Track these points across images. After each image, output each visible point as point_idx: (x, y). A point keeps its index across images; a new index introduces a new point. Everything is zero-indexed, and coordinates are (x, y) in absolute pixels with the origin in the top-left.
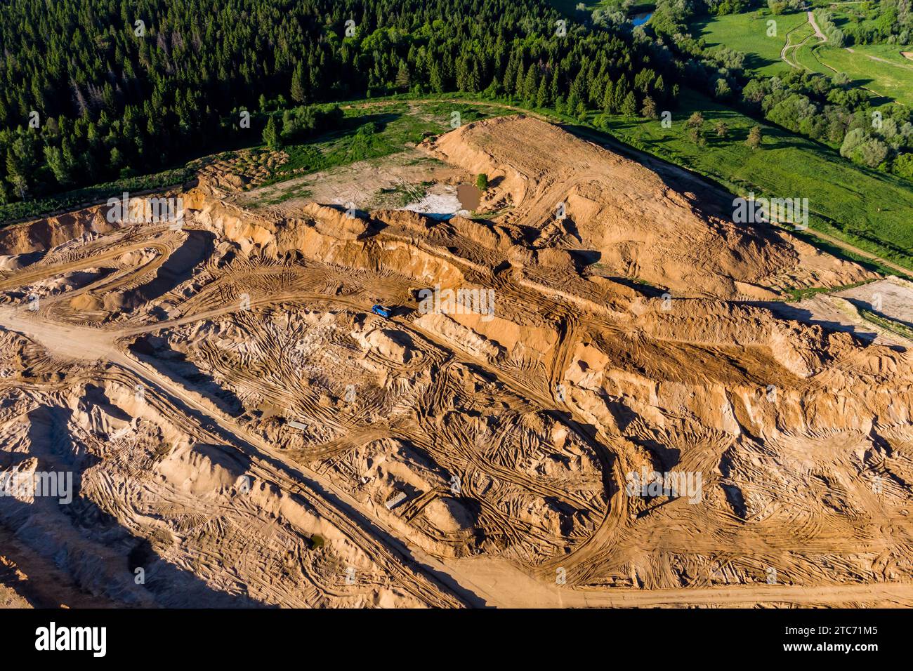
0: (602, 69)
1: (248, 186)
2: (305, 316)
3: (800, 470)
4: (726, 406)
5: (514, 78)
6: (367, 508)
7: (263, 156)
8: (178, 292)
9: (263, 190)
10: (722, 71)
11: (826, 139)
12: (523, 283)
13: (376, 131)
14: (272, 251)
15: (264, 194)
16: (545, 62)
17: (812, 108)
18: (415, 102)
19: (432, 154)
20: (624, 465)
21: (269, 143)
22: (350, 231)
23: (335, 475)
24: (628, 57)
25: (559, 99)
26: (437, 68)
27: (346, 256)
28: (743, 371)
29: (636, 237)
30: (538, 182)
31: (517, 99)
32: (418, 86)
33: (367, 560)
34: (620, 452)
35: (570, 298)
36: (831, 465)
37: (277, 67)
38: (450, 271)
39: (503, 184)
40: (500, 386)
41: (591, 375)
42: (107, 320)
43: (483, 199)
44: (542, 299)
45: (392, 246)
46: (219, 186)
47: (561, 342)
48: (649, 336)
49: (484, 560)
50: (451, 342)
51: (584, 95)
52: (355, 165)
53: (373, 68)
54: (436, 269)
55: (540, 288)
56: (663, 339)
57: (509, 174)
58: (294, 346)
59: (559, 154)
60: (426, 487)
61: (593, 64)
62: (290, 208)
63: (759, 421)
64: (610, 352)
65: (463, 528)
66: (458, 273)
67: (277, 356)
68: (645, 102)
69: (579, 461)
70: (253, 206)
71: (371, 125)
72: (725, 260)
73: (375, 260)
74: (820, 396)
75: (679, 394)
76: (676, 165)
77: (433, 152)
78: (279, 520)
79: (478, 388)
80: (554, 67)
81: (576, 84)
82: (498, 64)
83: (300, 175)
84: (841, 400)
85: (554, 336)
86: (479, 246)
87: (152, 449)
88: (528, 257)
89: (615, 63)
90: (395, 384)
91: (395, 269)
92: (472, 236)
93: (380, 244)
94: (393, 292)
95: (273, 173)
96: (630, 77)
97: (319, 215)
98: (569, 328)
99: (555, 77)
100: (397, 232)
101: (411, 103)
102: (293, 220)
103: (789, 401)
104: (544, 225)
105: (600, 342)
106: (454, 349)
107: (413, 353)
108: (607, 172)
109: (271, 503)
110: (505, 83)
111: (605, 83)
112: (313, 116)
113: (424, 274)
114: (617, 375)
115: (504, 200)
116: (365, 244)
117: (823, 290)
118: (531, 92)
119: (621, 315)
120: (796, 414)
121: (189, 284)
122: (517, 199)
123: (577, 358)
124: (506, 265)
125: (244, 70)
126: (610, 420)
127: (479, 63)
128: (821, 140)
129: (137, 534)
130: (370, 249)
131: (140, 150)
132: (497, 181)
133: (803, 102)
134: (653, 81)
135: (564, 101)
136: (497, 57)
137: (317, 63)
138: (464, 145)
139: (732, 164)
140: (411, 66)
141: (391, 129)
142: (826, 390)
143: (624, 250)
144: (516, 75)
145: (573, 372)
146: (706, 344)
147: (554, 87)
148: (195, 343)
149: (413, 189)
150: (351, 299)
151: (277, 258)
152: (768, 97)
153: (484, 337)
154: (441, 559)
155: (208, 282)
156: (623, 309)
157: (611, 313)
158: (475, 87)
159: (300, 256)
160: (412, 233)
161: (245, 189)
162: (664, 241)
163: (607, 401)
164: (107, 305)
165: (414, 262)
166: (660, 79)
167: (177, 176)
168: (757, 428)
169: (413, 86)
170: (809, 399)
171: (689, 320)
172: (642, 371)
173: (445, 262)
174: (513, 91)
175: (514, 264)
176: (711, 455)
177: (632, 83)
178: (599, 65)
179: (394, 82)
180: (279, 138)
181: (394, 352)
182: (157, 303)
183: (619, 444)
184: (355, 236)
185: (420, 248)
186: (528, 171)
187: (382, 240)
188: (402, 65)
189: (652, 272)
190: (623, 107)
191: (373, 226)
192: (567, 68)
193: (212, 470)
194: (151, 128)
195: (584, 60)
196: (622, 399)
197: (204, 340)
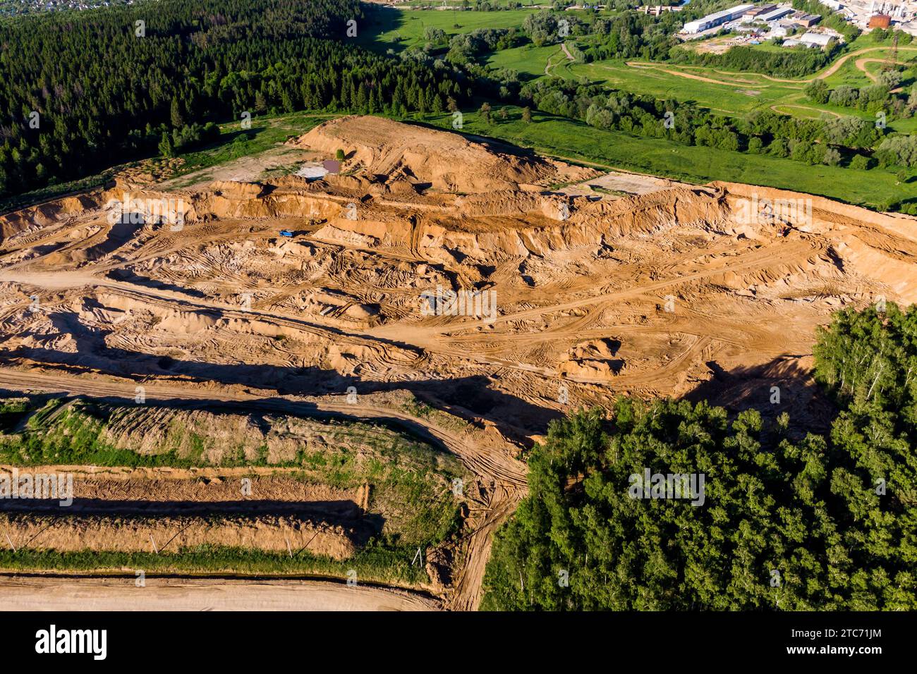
0: (414, 82)
1: (159, 180)
2: (231, 246)
3: (563, 264)
4: (519, 241)
5: (349, 95)
6: (308, 318)
7: (164, 163)
8: (128, 246)
9: (172, 181)
10: (503, 82)
11: (578, 116)
12: (382, 203)
13: (249, 139)
14: (193, 216)
15: (174, 183)
16: (370, 81)
17: (566, 97)
18: (274, 120)
19: (298, 146)
20: (463, 276)
21: (165, 154)
22: (250, 193)
23: (282, 309)
24: (431, 74)
25: (385, 106)
26: (287, 93)
27: (250, 210)
28: (527, 223)
29: (453, 170)
30: (381, 150)
31: (353, 110)
32: (274, 108)
33: (316, 336)
34: (460, 272)
35: (416, 206)
36: (581, 259)
37: (155, 102)
38: (330, 206)
39: (355, 156)
40: (380, 256)
41: (436, 239)
42: (79, 266)
43: (343, 166)
44: (397, 210)
45: (284, 199)
46: (134, 182)
47: (414, 228)
48: (468, 215)
49: (387, 326)
50: (341, 242)
51: (403, 100)
52: (240, 159)
53: (235, 99)
54: (320, 207)
55: (394, 204)
56: (477, 216)
57: (359, 149)
58: (229, 262)
59: (392, 134)
60: (343, 303)
61: (406, 80)
62: (199, 188)
63: (540, 247)
64: (446, 226)
65: (372, 314)
66: (336, 206)
67: (219, 268)
68: (448, 100)
69: (436, 277)
70: (169, 190)
71: (244, 135)
72: (510, 173)
73: (273, 210)
74: (571, 228)
75: (491, 240)
76: (475, 135)
77: (299, 145)
78: (253, 333)
79: (365, 258)
80: (378, 85)
81: (396, 94)
82: (334, 86)
83: (198, 169)
84: (583, 229)
85: (409, 225)
86: (348, 189)
87: (149, 321)
88: (383, 189)
89: (422, 78)
90: (308, 266)
91: (288, 214)
92: (341, 185)
93: (274, 199)
94: (292, 225)
95: (176, 171)
96: (435, 86)
97: (223, 187)
98: (418, 221)
99: (380, 90)
100: (285, 190)
101: (271, 121)
102: (204, 193)
103: (554, 234)
104: (390, 173)
105: (438, 222)
106: (344, 245)
107: (317, 250)
108: (428, 139)
109: (244, 327)
110: (343, 100)
111: (417, 91)
112: (197, 132)
113: (312, 213)
114: (452, 236)
115: (359, 164)
116: (264, 200)
117: (572, 183)
118: (363, 104)
119: (449, 209)
120: (560, 240)
121: (136, 241)
122: (368, 163)
123: (426, 233)
124: (369, 197)
125: (128, 106)
126: (451, 258)
127: (320, 87)
128: (575, 118)
129: (157, 355)
130: (267, 203)
131: (60, 165)
132: (352, 155)
133: (558, 94)
134: (452, 88)
135: (390, 107)
136: (333, 81)
137: (187, 97)
138: (321, 137)
139: (514, 132)
140: (266, 95)
141: (259, 136)
142: (574, 225)
143: (446, 179)
144: (350, 92)
145: (425, 241)
146: (503, 214)
147: (381, 99)
148: (154, 270)
149: (290, 167)
150: (262, 232)
151: (197, 220)
152: (536, 95)
153: (363, 235)
154: (362, 330)
155: (149, 239)
156: (450, 205)
157: (443, 209)
158: (320, 105)
159: (214, 217)
160: (297, 189)
161: (158, 182)
162: (470, 168)
163: (447, 249)
164: (75, 258)
165: (303, 206)
166: (456, 85)
167: (97, 180)
168: (539, 251)
169: (270, 109)
170: (566, 231)
171: (491, 203)
172: (466, 231)
173: (325, 201)
174: (350, 105)
175: (374, 196)
176: (513, 266)
177: (437, 91)
178: (410, 81)
179: (254, 109)
180: (173, 149)
181: (303, 251)
182: (115, 253)
183: (457, 268)
184: (255, 196)
185: (305, 196)
186: (372, 145)
187: (276, 196)
188: (258, 95)
189: (466, 187)
190: (434, 106)
191: (267, 190)
192: (388, 84)
193: (198, 318)
194: (65, 148)
195: (399, 78)
196: (457, 248)
197: (160, 268)
